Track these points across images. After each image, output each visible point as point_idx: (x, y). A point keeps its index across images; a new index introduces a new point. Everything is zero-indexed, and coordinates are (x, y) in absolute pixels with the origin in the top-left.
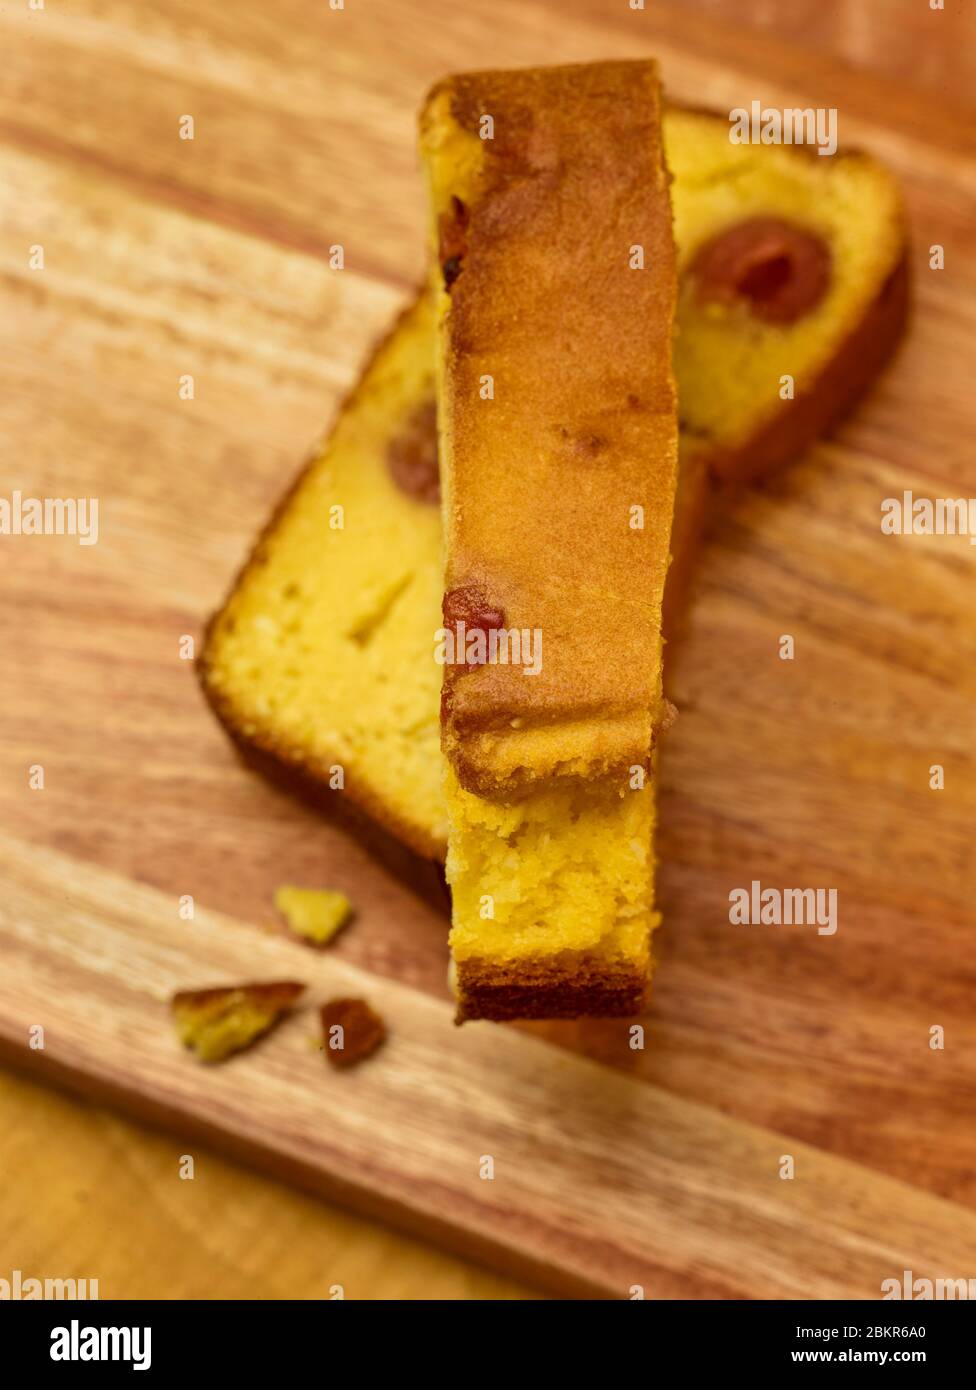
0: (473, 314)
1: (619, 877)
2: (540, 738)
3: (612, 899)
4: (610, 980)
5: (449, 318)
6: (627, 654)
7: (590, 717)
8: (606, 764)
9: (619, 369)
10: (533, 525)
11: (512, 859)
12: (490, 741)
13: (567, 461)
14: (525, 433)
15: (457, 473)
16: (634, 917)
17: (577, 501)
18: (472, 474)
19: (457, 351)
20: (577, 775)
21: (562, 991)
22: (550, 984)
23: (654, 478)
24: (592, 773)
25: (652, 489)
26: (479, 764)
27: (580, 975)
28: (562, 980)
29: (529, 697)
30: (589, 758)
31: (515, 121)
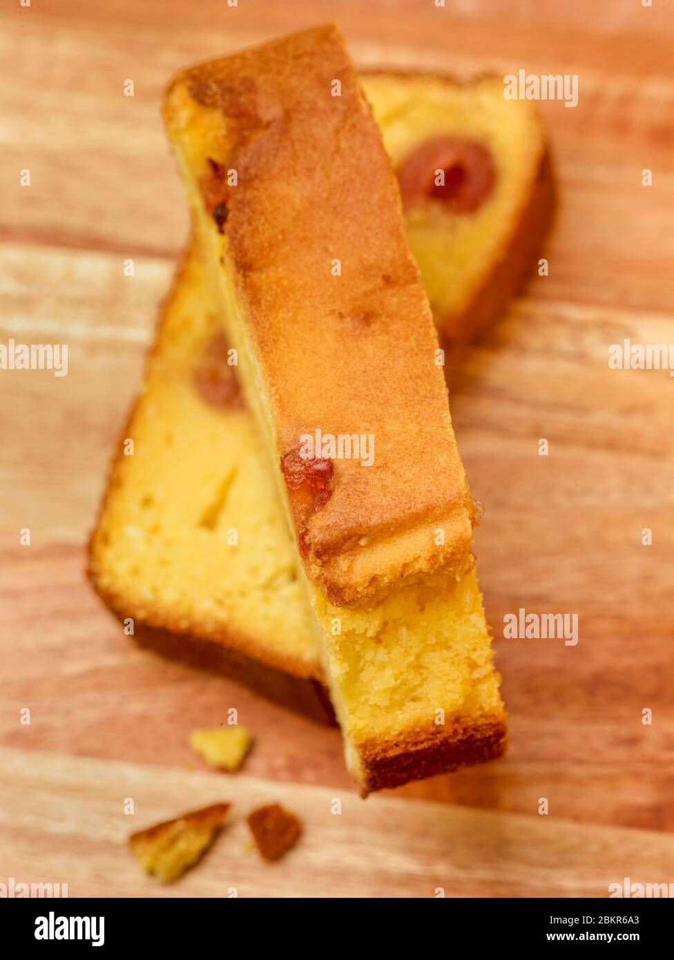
0: (247, 242)
1: (468, 646)
2: (384, 549)
3: (465, 666)
4: (479, 731)
5: (229, 249)
6: (437, 467)
7: (420, 523)
8: (441, 557)
9: (370, 258)
10: (335, 389)
11: (381, 654)
12: (346, 561)
13: (348, 336)
14: (310, 322)
15: (267, 363)
16: (485, 677)
17: (364, 363)
18: (278, 362)
19: (242, 272)
20: (421, 572)
21: (443, 748)
22: (433, 745)
23: (419, 332)
24: (432, 567)
25: (419, 341)
26: (341, 581)
27: (455, 732)
28: (442, 739)
29: (369, 518)
30: (427, 555)
31: (242, 89)
